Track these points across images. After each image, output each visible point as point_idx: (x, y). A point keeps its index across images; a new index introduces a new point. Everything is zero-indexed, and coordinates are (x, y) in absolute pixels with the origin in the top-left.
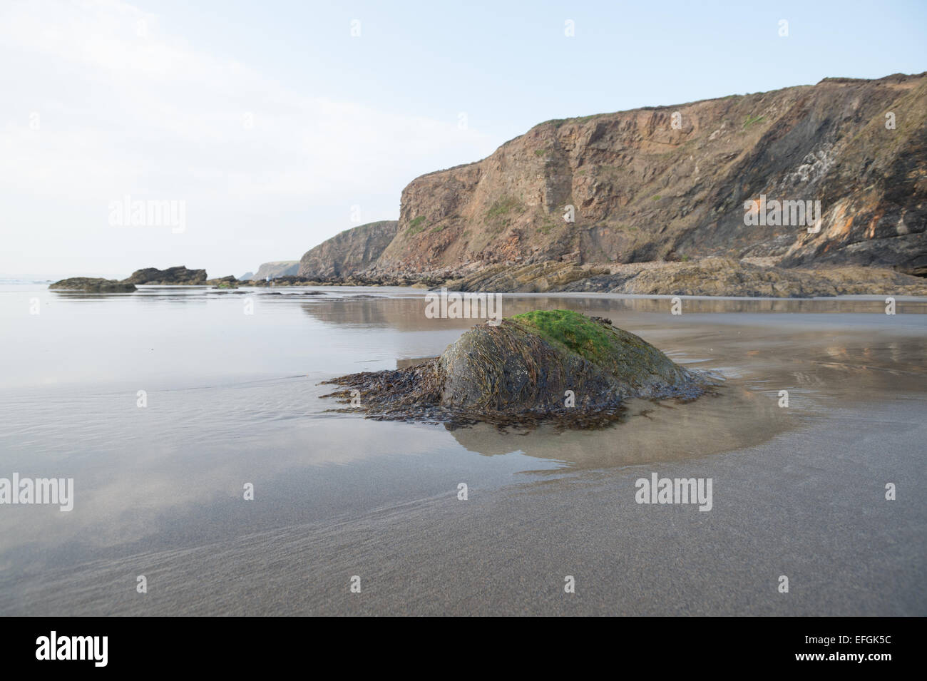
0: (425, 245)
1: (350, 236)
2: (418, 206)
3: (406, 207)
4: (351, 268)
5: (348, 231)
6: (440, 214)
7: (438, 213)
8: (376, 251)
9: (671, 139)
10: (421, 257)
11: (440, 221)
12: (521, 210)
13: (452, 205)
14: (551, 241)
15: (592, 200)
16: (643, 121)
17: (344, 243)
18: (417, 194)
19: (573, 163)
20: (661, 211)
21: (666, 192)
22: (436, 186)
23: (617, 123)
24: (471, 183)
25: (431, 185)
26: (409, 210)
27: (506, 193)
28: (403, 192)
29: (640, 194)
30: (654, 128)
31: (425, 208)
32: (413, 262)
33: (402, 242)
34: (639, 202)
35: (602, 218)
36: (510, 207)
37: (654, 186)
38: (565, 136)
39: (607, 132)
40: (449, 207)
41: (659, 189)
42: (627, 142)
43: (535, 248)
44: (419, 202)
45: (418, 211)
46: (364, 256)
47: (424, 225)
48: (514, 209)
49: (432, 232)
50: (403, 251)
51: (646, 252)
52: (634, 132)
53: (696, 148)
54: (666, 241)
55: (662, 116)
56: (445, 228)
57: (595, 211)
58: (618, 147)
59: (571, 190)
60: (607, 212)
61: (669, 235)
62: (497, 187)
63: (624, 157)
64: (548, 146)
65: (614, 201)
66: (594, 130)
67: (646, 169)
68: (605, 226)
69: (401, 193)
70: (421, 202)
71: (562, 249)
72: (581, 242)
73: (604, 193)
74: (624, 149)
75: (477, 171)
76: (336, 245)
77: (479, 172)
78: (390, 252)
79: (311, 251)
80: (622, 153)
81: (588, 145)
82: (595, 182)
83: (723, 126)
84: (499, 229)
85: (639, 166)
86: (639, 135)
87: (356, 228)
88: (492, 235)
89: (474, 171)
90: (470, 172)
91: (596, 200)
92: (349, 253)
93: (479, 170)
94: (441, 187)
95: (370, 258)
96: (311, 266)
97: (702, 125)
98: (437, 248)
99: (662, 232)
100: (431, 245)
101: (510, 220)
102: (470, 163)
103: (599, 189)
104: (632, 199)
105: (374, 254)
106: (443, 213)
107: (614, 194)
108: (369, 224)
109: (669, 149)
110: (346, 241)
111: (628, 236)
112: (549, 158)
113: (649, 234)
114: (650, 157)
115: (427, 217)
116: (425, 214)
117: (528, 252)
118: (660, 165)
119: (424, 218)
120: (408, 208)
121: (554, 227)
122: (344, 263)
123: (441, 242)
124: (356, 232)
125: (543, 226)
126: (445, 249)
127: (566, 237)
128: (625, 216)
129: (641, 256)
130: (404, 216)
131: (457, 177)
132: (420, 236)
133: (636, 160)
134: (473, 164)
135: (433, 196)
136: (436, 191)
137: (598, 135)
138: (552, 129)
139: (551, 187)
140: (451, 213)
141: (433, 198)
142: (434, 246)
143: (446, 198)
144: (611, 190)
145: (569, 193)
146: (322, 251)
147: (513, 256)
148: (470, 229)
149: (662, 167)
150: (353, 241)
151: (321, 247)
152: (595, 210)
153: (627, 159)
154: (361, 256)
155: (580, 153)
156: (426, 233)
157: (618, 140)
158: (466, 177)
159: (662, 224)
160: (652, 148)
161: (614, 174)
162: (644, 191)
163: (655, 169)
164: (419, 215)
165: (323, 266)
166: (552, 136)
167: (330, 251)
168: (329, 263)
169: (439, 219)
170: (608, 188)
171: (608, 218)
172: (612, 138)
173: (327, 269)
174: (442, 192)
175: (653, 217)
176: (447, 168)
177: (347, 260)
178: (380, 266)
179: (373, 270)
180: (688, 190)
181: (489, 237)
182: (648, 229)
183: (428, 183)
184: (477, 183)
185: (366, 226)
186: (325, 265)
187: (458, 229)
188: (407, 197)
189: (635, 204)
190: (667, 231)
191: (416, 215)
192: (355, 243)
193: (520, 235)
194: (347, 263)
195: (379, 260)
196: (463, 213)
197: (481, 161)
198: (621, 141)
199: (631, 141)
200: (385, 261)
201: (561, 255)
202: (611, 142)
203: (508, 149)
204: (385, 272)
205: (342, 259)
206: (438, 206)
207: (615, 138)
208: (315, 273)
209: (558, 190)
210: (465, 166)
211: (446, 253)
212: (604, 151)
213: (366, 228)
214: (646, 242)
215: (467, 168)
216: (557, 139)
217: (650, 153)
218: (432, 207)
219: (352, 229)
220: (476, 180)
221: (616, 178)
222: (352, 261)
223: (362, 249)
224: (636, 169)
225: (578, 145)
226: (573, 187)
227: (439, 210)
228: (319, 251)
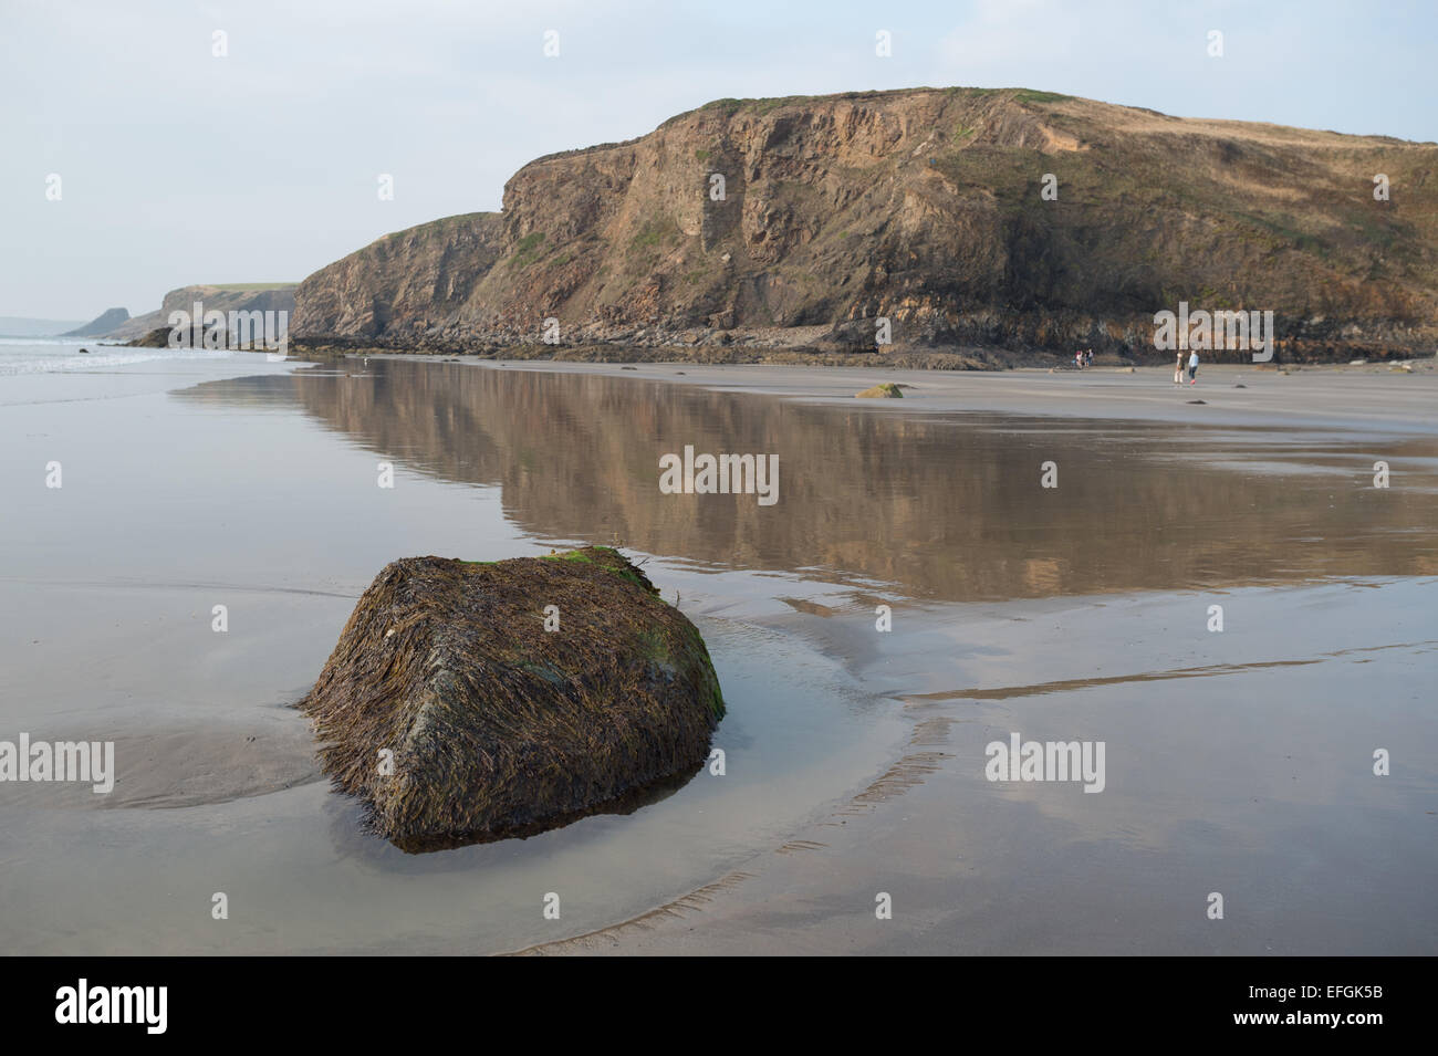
0: (538, 287)
1: (406, 245)
2: (533, 214)
3: (512, 215)
4: (408, 315)
5: (402, 235)
6: (569, 232)
7: (565, 229)
8: (462, 279)
9: (873, 148)
10: (531, 307)
11: (568, 244)
12: (675, 244)
13: (590, 215)
14: (696, 295)
15: (764, 234)
16: (841, 116)
17: (392, 263)
18: (530, 192)
19: (749, 174)
20: (845, 254)
21: (854, 227)
22: (562, 182)
23: (808, 117)
24: (620, 178)
25: (554, 178)
26: (518, 221)
27: (662, 209)
28: (507, 188)
29: (829, 227)
30: (855, 128)
31: (544, 218)
32: (518, 316)
33: (504, 278)
34: (825, 239)
35: (776, 260)
36: (662, 234)
37: (845, 216)
38: (737, 132)
39: (794, 130)
40: (584, 220)
41: (850, 221)
42: (820, 146)
43: (677, 303)
44: (533, 207)
45: (533, 222)
46: (436, 289)
47: (541, 249)
48: (668, 238)
49: (551, 265)
50: (505, 295)
51: (820, 312)
52: (829, 132)
53: (896, 166)
54: (846, 296)
55: (864, 113)
56: (572, 259)
57: (767, 250)
58: (808, 154)
59: (741, 215)
60: (783, 252)
61: (850, 289)
62: (653, 196)
63: (816, 169)
64: (713, 145)
65: (795, 237)
66: (772, 129)
67: (839, 190)
68: (777, 273)
69: (503, 190)
70: (538, 208)
71: (711, 306)
72: (738, 296)
73: (780, 225)
74: (815, 157)
75: (630, 158)
76: (375, 264)
77: (633, 159)
78: (484, 296)
79: (321, 274)
80: (813, 164)
81: (765, 150)
82: (767, 209)
83: (931, 137)
84: (642, 271)
85: (831, 184)
86: (837, 138)
87: (420, 228)
88: (632, 278)
89: (624, 155)
90: (618, 160)
91: (768, 233)
92: (405, 283)
93: (634, 156)
94: (570, 183)
95: (450, 294)
96: (320, 306)
97: (912, 131)
98: (556, 294)
99: (844, 283)
100: (548, 289)
101: (658, 257)
102: (619, 141)
103: (772, 218)
104: (817, 233)
105: (457, 285)
106: (574, 229)
107: (794, 225)
108: (448, 220)
109: (872, 161)
110: (397, 255)
111: (800, 289)
112: (713, 167)
113: (828, 286)
114: (847, 172)
115: (548, 234)
116: (544, 229)
117: (669, 309)
118: (856, 186)
119: (543, 235)
120: (516, 216)
121: (706, 273)
122: (396, 303)
123: (563, 283)
124: (416, 238)
125: (694, 270)
126: (569, 296)
127: (719, 289)
128: (805, 258)
129: (813, 316)
130: (509, 232)
131: (599, 167)
132: (533, 271)
133: (830, 176)
134: (625, 144)
135: (558, 197)
136: (562, 189)
137: (781, 134)
138: (722, 119)
139: (710, 212)
140: (588, 230)
141: (558, 202)
142: (552, 291)
143: (579, 204)
144: (789, 220)
145: (739, 220)
146: (344, 275)
147: (647, 314)
148: (609, 263)
149: (858, 189)
150: (413, 257)
151: (342, 266)
152: (768, 248)
153: (819, 172)
154: (430, 290)
155: (755, 161)
156: (543, 266)
157: (809, 144)
158: (613, 168)
159: (845, 273)
160: (852, 157)
161: (799, 195)
162: (834, 223)
163: (849, 192)
164: (534, 230)
165: (349, 308)
166: (720, 130)
167: (363, 277)
168: (363, 303)
169: (566, 239)
170: (785, 217)
171: (784, 261)
172: (800, 139)
173: (357, 315)
174: (572, 192)
175: (836, 262)
176: (582, 148)
177: (400, 296)
178: (467, 319)
179: (453, 327)
180: (878, 226)
181: (628, 281)
182: (827, 280)
183: (549, 173)
184: (630, 179)
185: (439, 223)
186: (352, 306)
187: (593, 262)
188: (514, 196)
189: (819, 242)
190: (848, 284)
191: (530, 230)
192: (418, 261)
193: (662, 283)
194: (401, 304)
195: (465, 308)
196: (605, 234)
197: (638, 140)
198: (812, 145)
199: (826, 145)
200: (474, 312)
201: (708, 314)
202: (798, 146)
203: (672, 134)
204: (472, 332)
205: (391, 294)
206: (565, 216)
207: (805, 139)
208: (331, 323)
209: (722, 216)
210: (612, 146)
211: (570, 302)
212: (788, 159)
213: (439, 228)
214: (822, 296)
215: (614, 153)
216: (727, 136)
217: (850, 166)
218: (556, 218)
219: (411, 230)
220: (629, 175)
221: (801, 201)
222: (411, 299)
223: (432, 274)
224: (828, 189)
225: (753, 147)
226: (744, 211)
227: (567, 224)
228: (338, 276)
